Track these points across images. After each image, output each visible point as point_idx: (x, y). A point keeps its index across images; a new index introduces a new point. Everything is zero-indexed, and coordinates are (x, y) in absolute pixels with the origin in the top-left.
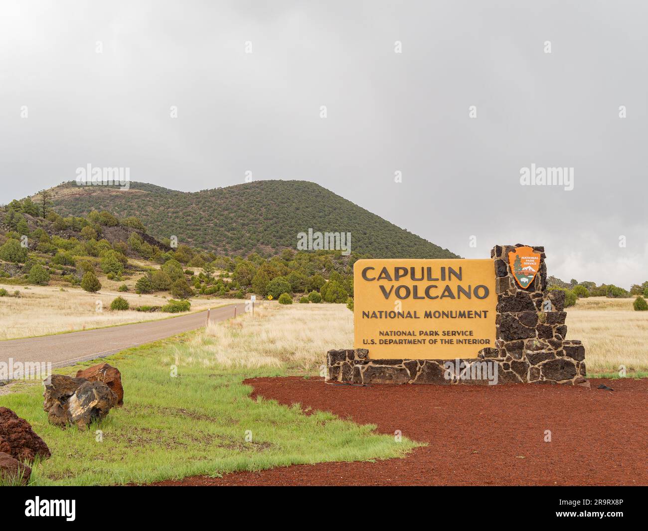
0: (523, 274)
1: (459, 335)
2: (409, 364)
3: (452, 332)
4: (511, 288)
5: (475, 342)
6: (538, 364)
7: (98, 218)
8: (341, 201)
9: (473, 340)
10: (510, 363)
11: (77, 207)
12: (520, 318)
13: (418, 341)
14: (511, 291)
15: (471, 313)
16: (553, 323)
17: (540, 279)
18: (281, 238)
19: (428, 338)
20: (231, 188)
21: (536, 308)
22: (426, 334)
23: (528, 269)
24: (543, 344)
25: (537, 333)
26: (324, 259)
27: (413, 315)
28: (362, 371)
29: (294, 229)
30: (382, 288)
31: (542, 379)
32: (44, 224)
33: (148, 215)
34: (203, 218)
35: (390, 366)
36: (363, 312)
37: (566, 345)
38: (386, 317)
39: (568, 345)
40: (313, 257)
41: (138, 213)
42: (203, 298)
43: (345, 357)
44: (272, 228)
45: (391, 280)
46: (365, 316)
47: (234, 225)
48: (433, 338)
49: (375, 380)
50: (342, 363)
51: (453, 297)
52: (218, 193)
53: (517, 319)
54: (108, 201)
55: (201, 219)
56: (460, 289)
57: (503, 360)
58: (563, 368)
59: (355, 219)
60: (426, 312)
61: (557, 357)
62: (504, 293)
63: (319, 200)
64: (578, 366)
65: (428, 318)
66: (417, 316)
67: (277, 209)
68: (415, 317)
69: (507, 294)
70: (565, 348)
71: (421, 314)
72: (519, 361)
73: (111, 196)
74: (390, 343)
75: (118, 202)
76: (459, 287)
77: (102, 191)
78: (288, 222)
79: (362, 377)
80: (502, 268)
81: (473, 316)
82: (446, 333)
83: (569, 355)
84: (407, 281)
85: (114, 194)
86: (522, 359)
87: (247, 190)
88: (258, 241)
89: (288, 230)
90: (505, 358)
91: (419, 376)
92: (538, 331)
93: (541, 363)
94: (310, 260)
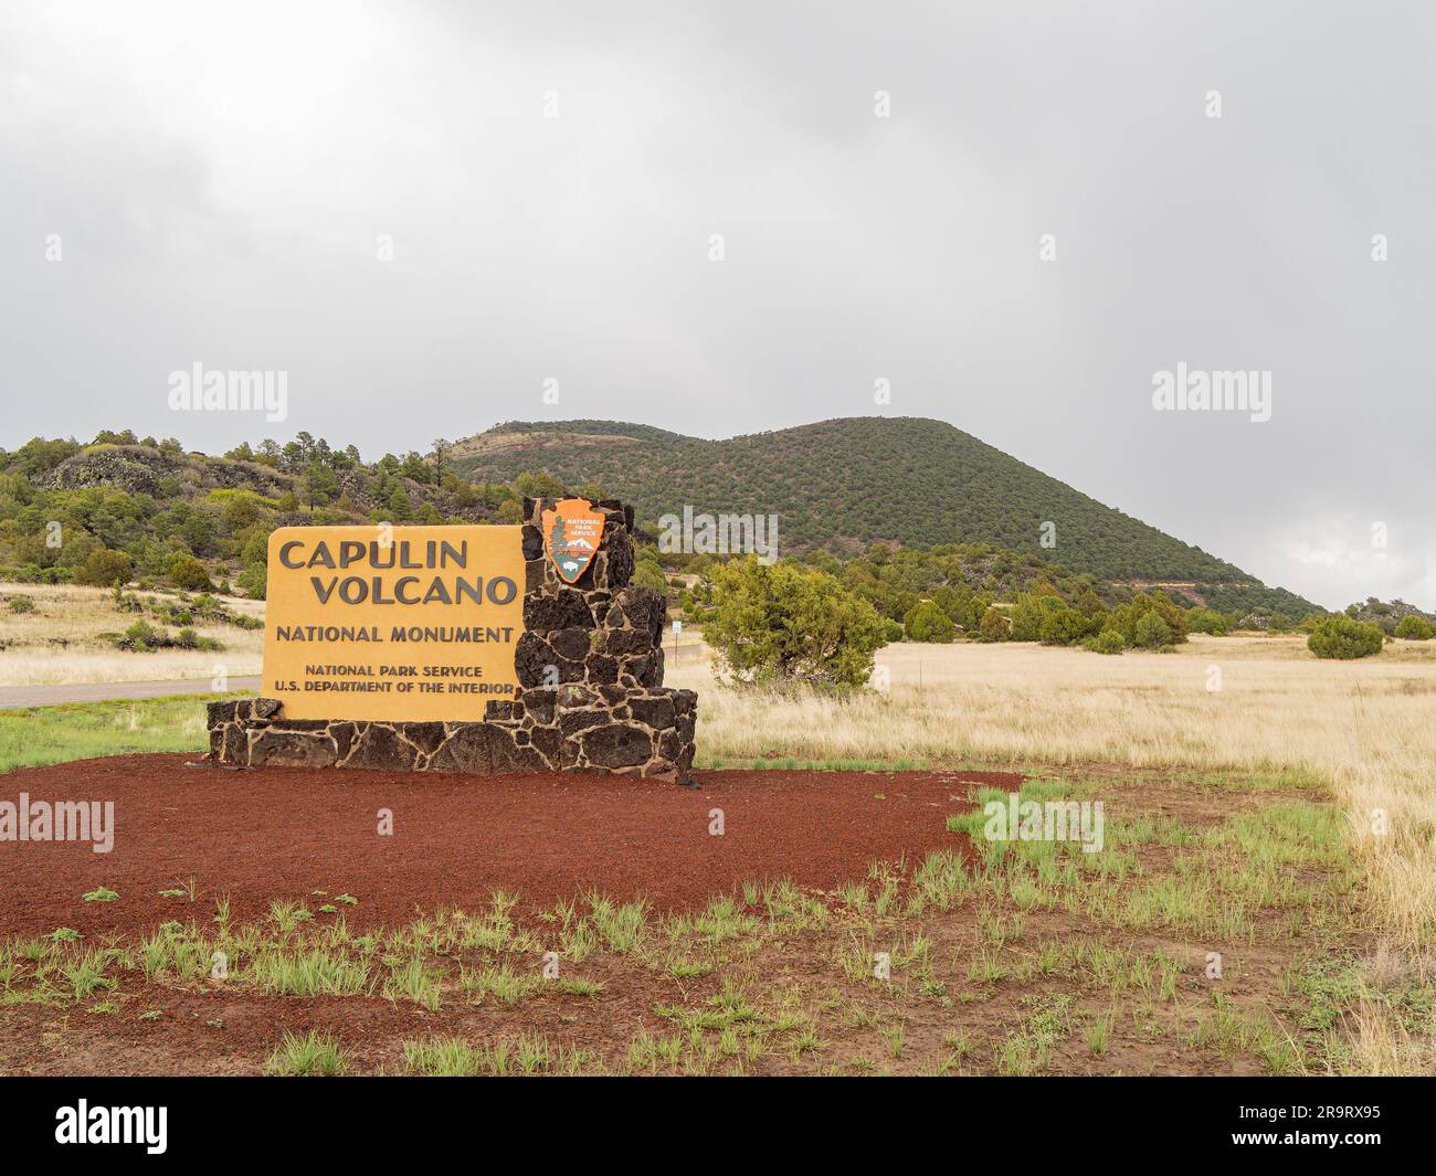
0: (568, 555)
1: (455, 675)
2: (337, 729)
3: (443, 669)
4: (548, 583)
5: (484, 689)
6: (575, 734)
7: (531, 486)
8: (993, 456)
9: (481, 685)
10: (529, 731)
11: (518, 467)
12: (553, 642)
13: (378, 685)
14: (547, 588)
15: (479, 632)
16: (619, 652)
17: (606, 564)
18: (878, 523)
19: (395, 680)
20: (790, 431)
21: (597, 622)
22: (393, 672)
23: (579, 544)
24: (588, 695)
25: (587, 671)
26: (946, 562)
27: (370, 636)
28: (251, 741)
29: (903, 507)
30: (316, 582)
31: (583, 764)
32: (436, 496)
33: (639, 482)
34: (736, 486)
35: (304, 733)
36: (279, 628)
37: (634, 698)
38: (321, 639)
39: (637, 697)
40: (926, 558)
41: (622, 478)
42: (696, 630)
43: (234, 714)
44: (862, 505)
45: (334, 567)
46: (282, 637)
47: (793, 499)
48: (406, 679)
49: (273, 758)
50: (227, 725)
51: (448, 601)
52: (766, 441)
53: (549, 643)
54: (571, 457)
55: (733, 488)
56: (461, 585)
57: (517, 726)
58: (624, 742)
59: (1019, 488)
60: (395, 629)
61: (615, 721)
62: (534, 592)
63: (952, 453)
64: (655, 739)
65: (398, 640)
66: (378, 638)
67: (872, 470)
68: (375, 639)
69: (538, 594)
70: (631, 702)
71: (384, 634)
72: (547, 727)
73: (577, 448)
74: (324, 689)
75: (588, 458)
76: (459, 579)
77: (561, 438)
78: (891, 494)
79: (250, 753)
80: (533, 543)
81: (484, 638)
82: (431, 670)
83: (638, 717)
84: (363, 570)
85: (582, 443)
86: (554, 722)
87: (819, 436)
88: (836, 529)
89: (891, 508)
90: (521, 722)
91: (354, 754)
92: (590, 668)
93: (580, 732)
94: (921, 565)
